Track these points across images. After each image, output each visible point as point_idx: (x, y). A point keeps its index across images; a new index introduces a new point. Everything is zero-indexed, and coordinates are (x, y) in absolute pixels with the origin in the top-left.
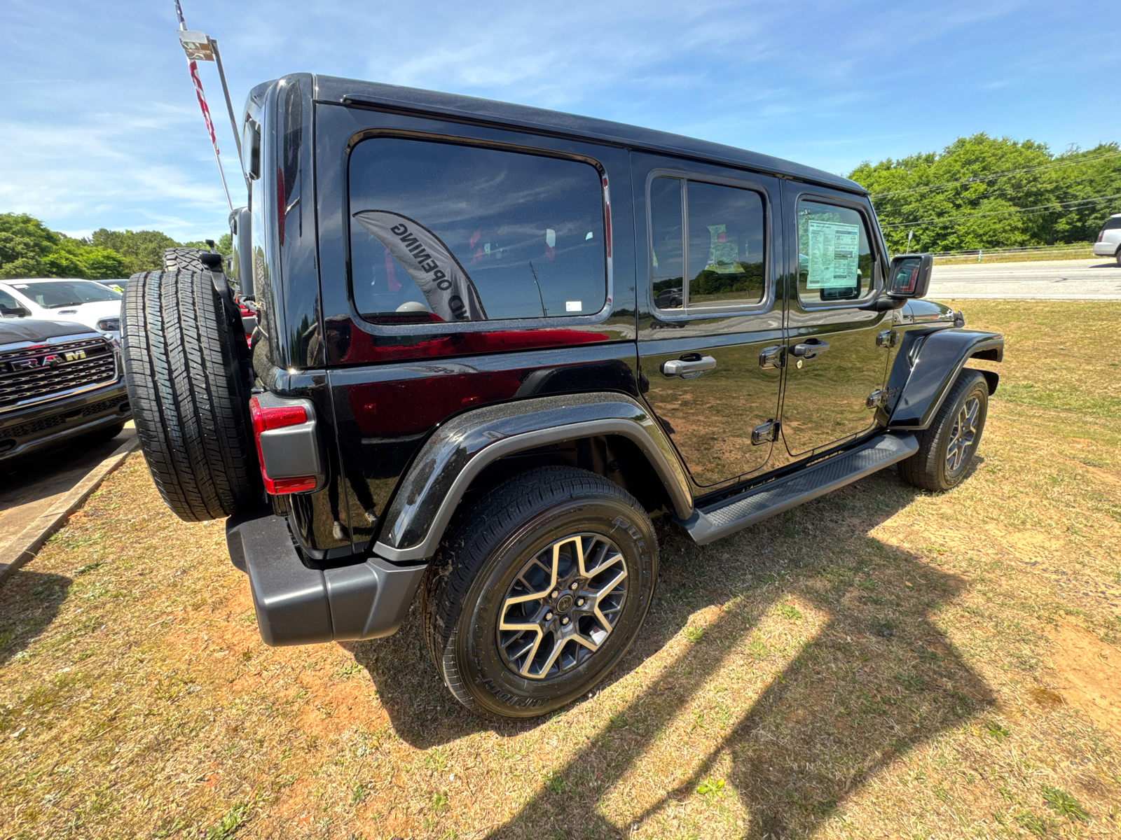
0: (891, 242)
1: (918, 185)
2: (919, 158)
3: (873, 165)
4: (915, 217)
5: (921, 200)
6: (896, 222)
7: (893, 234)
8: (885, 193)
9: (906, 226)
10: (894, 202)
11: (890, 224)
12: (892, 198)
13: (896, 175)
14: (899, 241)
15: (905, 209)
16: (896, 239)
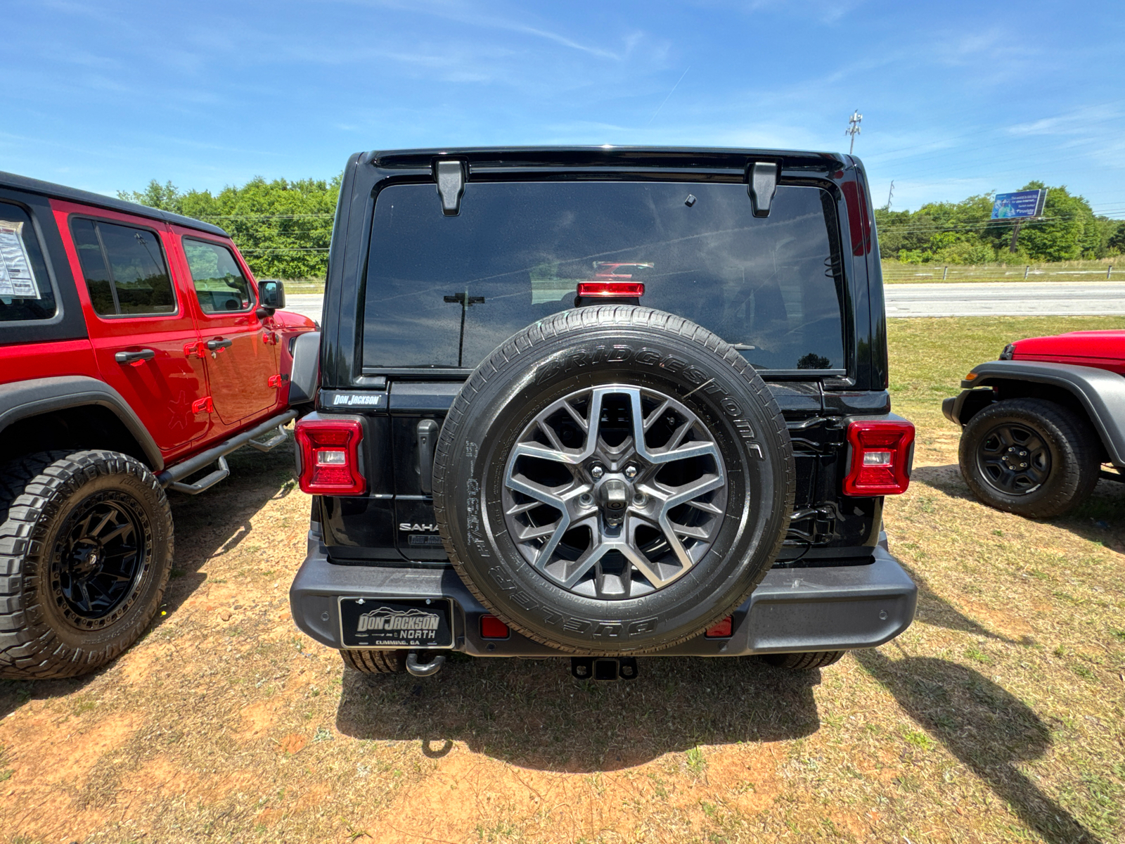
0: (307, 266)
1: (319, 211)
2: (311, 184)
3: (269, 182)
4: (324, 243)
5: (326, 227)
6: (308, 246)
7: (307, 258)
8: (290, 215)
9: (318, 251)
10: (301, 225)
11: (302, 248)
12: (298, 221)
13: (296, 197)
14: (315, 266)
15: (313, 233)
16: (312, 263)
